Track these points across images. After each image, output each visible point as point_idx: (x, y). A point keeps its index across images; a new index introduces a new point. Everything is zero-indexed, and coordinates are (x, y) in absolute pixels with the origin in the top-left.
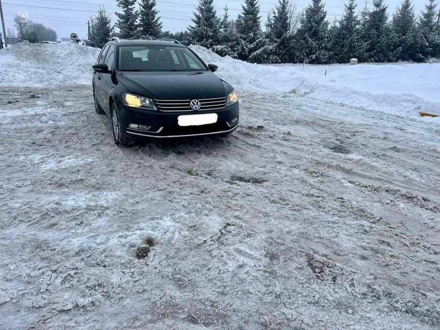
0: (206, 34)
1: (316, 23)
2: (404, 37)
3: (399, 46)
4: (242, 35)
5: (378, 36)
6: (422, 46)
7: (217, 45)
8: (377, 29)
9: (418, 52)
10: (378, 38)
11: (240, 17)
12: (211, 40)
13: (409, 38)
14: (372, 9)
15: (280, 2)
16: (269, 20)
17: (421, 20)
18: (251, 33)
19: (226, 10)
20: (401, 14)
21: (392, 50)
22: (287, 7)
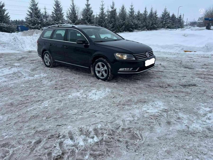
0: (37, 22)
1: (89, 16)
2: (124, 21)
3: (123, 25)
4: (55, 22)
5: (115, 21)
6: (131, 25)
7: (43, 27)
8: (114, 19)
9: (130, 28)
10: (115, 22)
11: (53, 13)
12: (40, 25)
13: (126, 22)
14: (110, 10)
15: (71, 6)
16: (67, 15)
17: (129, 14)
18: (60, 21)
19: (45, 9)
20: (121, 12)
21: (121, 27)
22: (75, 8)
